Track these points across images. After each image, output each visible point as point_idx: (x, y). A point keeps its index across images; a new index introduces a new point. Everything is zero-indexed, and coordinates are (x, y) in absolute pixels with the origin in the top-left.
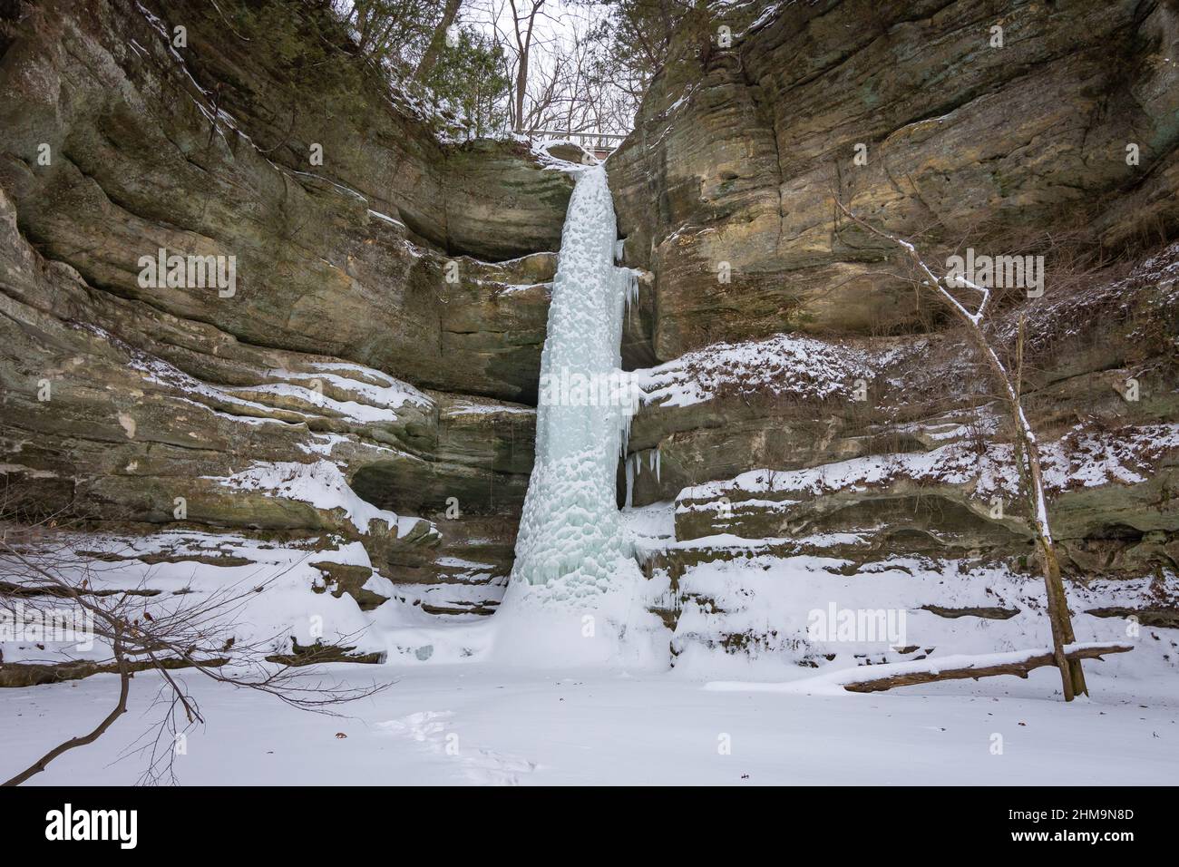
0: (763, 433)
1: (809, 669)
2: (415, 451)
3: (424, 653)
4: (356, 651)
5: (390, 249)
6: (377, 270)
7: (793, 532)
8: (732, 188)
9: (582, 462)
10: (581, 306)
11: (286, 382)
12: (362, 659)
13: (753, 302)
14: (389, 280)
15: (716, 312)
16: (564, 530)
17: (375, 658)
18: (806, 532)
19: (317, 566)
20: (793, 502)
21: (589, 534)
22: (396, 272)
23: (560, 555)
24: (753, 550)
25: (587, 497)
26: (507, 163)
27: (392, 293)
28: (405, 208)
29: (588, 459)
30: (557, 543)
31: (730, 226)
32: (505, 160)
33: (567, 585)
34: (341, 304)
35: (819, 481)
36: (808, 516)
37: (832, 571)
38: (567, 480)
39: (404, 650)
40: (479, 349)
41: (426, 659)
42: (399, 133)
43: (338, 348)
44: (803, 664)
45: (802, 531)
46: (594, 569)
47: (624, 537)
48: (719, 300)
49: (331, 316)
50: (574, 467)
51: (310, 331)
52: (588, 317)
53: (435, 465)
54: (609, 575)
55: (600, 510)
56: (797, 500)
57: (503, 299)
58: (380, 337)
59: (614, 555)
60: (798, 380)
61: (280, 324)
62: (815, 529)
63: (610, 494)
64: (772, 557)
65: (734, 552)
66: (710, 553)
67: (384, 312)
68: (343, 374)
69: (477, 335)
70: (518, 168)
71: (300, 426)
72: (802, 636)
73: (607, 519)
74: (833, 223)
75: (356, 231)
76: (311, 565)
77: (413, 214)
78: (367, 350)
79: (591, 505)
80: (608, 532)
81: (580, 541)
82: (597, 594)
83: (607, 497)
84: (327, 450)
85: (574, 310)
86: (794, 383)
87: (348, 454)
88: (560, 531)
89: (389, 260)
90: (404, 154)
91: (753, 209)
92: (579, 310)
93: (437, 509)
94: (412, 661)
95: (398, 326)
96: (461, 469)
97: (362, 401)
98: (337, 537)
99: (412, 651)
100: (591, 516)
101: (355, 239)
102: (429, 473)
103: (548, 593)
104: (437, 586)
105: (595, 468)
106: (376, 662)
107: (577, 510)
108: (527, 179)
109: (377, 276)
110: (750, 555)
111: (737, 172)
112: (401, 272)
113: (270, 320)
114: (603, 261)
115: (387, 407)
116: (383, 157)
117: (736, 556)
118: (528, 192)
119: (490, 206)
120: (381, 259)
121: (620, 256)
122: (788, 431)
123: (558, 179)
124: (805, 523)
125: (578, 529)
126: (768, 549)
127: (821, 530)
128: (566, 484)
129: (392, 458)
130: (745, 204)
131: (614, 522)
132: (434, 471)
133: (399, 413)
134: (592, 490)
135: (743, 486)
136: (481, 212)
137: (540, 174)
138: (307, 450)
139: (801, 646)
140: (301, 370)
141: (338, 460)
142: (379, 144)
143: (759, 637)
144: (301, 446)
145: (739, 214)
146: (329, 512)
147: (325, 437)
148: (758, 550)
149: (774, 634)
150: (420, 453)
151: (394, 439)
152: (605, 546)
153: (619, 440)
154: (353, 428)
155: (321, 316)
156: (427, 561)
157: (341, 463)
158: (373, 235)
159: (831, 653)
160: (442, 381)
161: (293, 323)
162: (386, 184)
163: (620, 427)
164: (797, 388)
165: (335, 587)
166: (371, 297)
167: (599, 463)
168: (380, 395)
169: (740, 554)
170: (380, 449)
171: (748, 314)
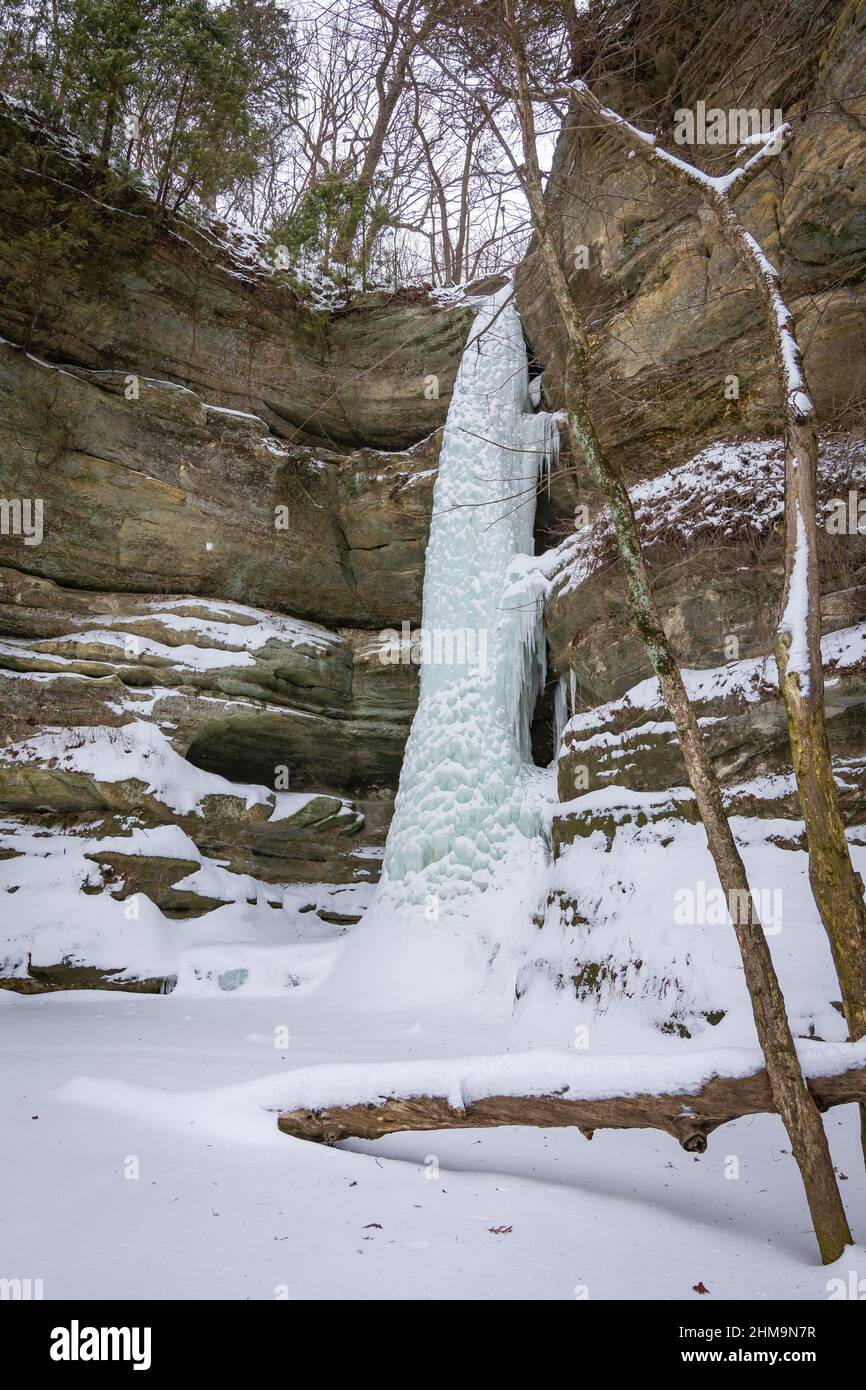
0: (678, 610)
1: (675, 1039)
2: (308, 706)
3: (232, 980)
4: (123, 975)
5: (241, 450)
6: (228, 479)
7: (719, 775)
8: (637, 241)
9: (462, 695)
10: (465, 475)
11: (106, 628)
12: (132, 986)
13: (687, 407)
14: (247, 489)
15: (643, 438)
16: (431, 796)
17: (157, 986)
18: (745, 772)
19: (94, 858)
20: (713, 720)
21: (466, 801)
22: (256, 478)
23: (423, 834)
24: (647, 811)
25: (464, 746)
26: (399, 317)
27: (253, 506)
28: (276, 400)
29: (472, 690)
30: (420, 817)
31: (643, 298)
32: (396, 312)
33: (430, 880)
34: (179, 525)
35: (756, 677)
36: (748, 744)
37: (782, 843)
38: (440, 723)
39: (203, 975)
40: (398, 566)
41: (233, 988)
42: (244, 306)
43: (192, 583)
44: (668, 1028)
45: (739, 773)
46: (470, 854)
47: (523, 804)
48: (640, 419)
49: (170, 539)
50: (451, 703)
51: (151, 565)
52: (475, 488)
53: (349, 724)
54: (494, 864)
55: (482, 763)
56: (720, 715)
57: (405, 493)
58: (250, 564)
59: (503, 832)
60: (719, 505)
61: (110, 560)
62: (762, 767)
63: (501, 740)
64: (677, 822)
65: (618, 816)
66: (589, 820)
67: (245, 530)
68: (181, 612)
69: (390, 548)
70: (412, 319)
71: (108, 679)
72: (680, 971)
73: (494, 777)
74: (775, 235)
75: (191, 435)
76: (87, 856)
77: (288, 406)
78: (237, 585)
79: (471, 757)
80: (494, 799)
81: (452, 813)
82: (471, 894)
83: (495, 744)
84: (147, 708)
85: (457, 481)
86: (712, 514)
87: (176, 712)
88: (426, 799)
89: (242, 465)
90: (259, 332)
91: (664, 259)
92: (464, 480)
93: (379, 784)
94: (211, 991)
95: (271, 547)
96: (385, 727)
97: (203, 644)
98: (131, 819)
99: (215, 976)
100: (468, 774)
101: (191, 443)
102: (338, 735)
103: (404, 892)
104: (351, 886)
105: (478, 702)
106: (158, 992)
107: (452, 767)
108: (424, 330)
109: (227, 487)
110: (642, 820)
111: (640, 214)
112: (262, 477)
113: (94, 556)
114: (499, 407)
115: (243, 649)
116: (230, 341)
117: (621, 824)
118: (433, 349)
119: (391, 379)
120: (231, 464)
121: (536, 398)
122: (711, 596)
123: (460, 319)
124: (743, 757)
125: (450, 795)
126: (673, 808)
127: (772, 768)
128: (437, 729)
129: (253, 715)
130: (654, 258)
131: (507, 782)
132: (345, 731)
133: (258, 655)
134: (471, 735)
135: (636, 703)
136: (383, 389)
137: (440, 320)
138: (118, 710)
139: (672, 991)
140: (132, 613)
141: (163, 719)
142: (219, 324)
143: (617, 970)
144: (110, 704)
145: (649, 277)
146: (116, 787)
147: (148, 691)
148: (656, 811)
149: (638, 965)
150: (320, 709)
151: (259, 690)
152: (489, 819)
153: (520, 658)
154: (186, 678)
155: (156, 544)
156: (336, 853)
157: (167, 724)
158: (216, 436)
159: (717, 1008)
160: (366, 616)
161: (126, 558)
162: (242, 374)
163: (519, 638)
164: (714, 521)
165: (118, 886)
166: (219, 513)
167: (486, 694)
168: (234, 634)
169: (627, 819)
170: (229, 703)
171: (687, 429)
